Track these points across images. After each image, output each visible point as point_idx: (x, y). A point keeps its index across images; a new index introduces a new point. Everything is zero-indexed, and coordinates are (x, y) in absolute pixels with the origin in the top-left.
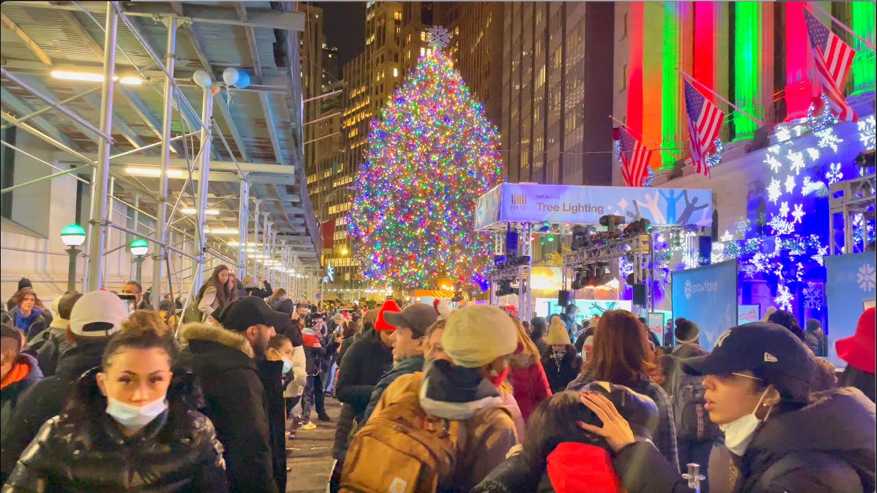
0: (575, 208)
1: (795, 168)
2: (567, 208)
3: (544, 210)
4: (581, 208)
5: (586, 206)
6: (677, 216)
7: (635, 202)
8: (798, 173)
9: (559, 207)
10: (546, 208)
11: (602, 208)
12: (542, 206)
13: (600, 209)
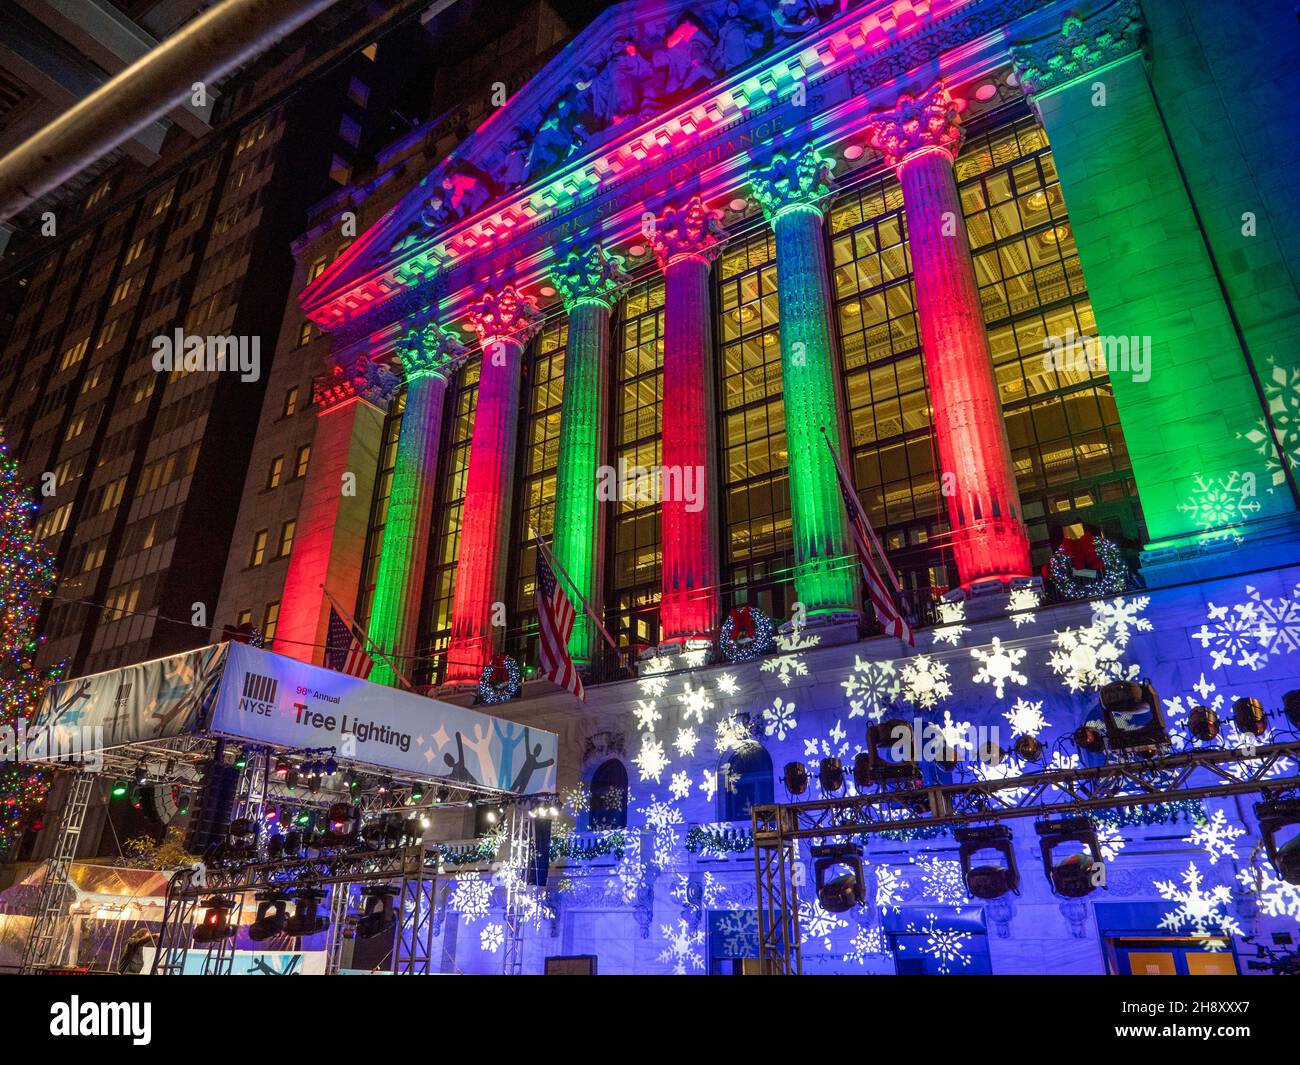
0: (363, 731)
1: (695, 712)
2: (349, 726)
3: (306, 723)
4: (374, 732)
5: (383, 730)
6: (513, 773)
7: (458, 736)
8: (701, 720)
9: (334, 723)
10: (310, 718)
11: (409, 738)
12: (304, 711)
13: (405, 741)
